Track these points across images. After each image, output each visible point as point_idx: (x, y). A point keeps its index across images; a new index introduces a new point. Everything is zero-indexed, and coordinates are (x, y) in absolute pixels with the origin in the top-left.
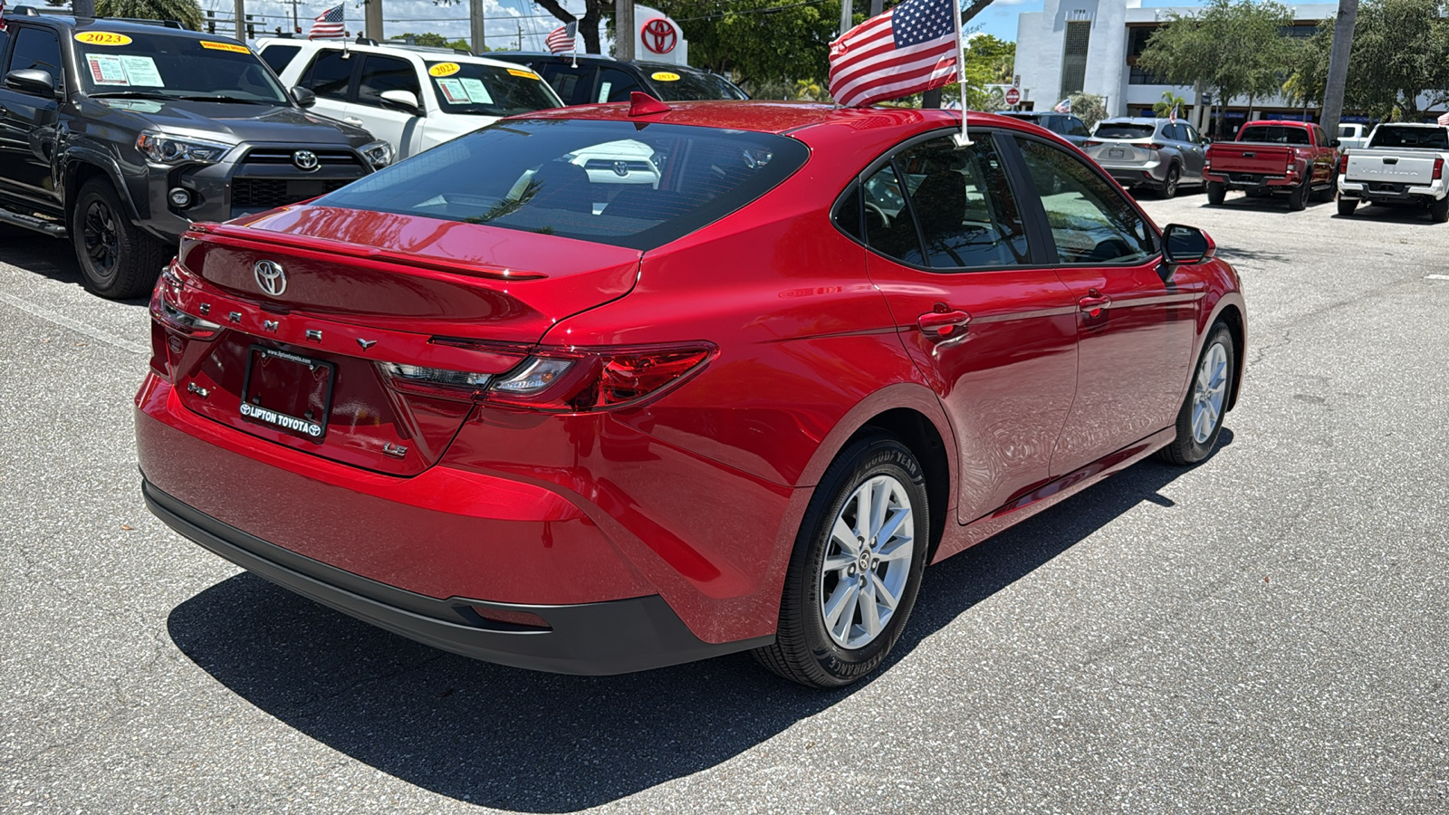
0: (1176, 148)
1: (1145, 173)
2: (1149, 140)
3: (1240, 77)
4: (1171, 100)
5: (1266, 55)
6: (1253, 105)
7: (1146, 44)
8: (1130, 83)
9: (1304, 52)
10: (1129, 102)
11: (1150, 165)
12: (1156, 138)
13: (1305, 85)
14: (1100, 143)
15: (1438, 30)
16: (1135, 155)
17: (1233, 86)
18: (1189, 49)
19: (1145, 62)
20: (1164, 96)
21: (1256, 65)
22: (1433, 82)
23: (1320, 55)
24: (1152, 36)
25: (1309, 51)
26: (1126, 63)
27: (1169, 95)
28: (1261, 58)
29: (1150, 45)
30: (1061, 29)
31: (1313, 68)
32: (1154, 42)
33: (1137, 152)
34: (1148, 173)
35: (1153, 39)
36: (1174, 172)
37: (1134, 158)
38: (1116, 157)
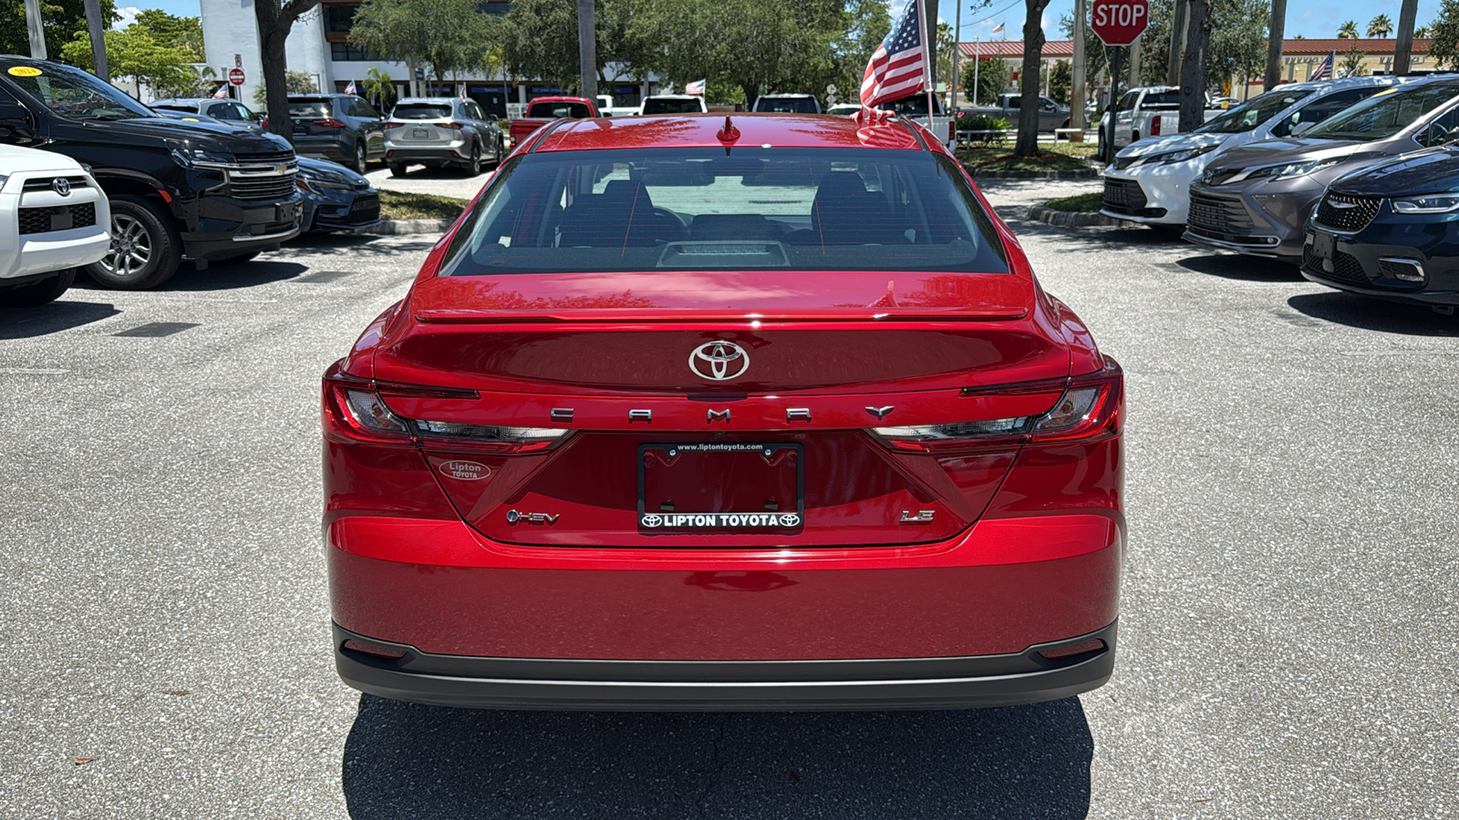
0: (472, 126)
1: (452, 152)
2: (448, 120)
3: (451, 54)
4: (378, 76)
5: (470, 32)
6: (458, 79)
7: (352, 20)
8: (333, 60)
9: (504, 28)
10: (336, 79)
11: (456, 144)
12: (456, 117)
13: (509, 60)
14: (402, 124)
15: (610, 8)
16: (439, 134)
17: (446, 62)
18: (398, 26)
19: (355, 39)
20: (370, 72)
21: (463, 41)
22: (615, 55)
23: (518, 31)
24: (357, 12)
25: (509, 27)
26: (325, 39)
27: (375, 71)
28: (466, 35)
29: (357, 22)
30: (249, 5)
31: (515, 43)
32: (360, 19)
33: (442, 132)
34: (455, 152)
35: (358, 15)
36: (476, 150)
37: (439, 138)
38: (421, 137)
